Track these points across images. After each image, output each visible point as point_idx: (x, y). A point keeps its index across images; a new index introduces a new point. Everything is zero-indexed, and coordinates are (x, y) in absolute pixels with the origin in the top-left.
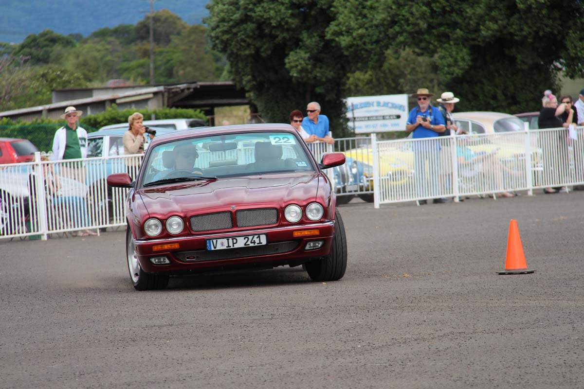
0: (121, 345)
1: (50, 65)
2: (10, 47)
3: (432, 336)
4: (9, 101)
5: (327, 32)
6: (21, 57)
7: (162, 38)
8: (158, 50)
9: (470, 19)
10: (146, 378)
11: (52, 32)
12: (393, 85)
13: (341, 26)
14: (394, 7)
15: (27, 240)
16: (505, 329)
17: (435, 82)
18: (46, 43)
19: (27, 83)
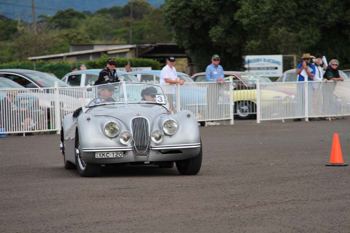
0: (96, 199)
1: (70, 29)
2: (48, 18)
3: (281, 201)
4: (45, 49)
5: (235, 16)
6: (54, 24)
7: (137, 15)
8: (135, 22)
9: (322, 11)
10: (108, 219)
11: (72, 10)
12: (274, 49)
13: (243, 13)
14: (276, 2)
15: (48, 134)
16: (326, 199)
17: (300, 48)
18: (69, 16)
19: (56, 39)
